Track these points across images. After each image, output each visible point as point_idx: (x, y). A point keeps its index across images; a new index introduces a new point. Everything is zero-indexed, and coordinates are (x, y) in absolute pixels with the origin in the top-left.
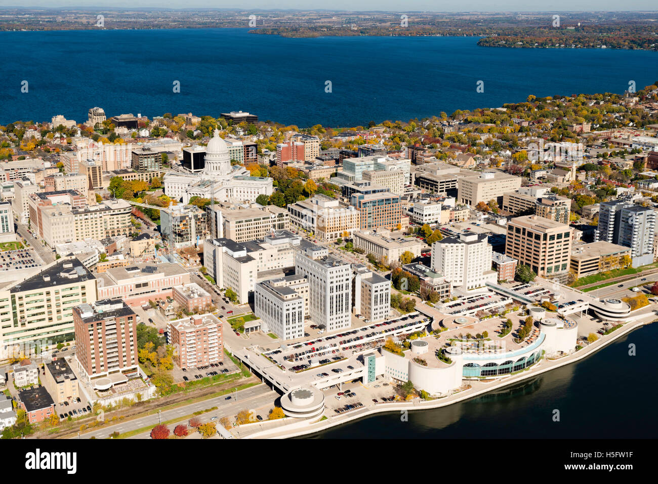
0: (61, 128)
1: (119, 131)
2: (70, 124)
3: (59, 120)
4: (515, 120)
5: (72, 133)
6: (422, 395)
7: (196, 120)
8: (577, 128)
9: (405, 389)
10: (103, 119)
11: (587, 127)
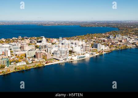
0: (15, 39)
1: (25, 39)
2: (16, 38)
3: (14, 38)
4: (85, 37)
5: (17, 40)
6: (73, 60)
7: (36, 38)
8: (94, 37)
9: (71, 59)
10: (21, 38)
11: (96, 37)
